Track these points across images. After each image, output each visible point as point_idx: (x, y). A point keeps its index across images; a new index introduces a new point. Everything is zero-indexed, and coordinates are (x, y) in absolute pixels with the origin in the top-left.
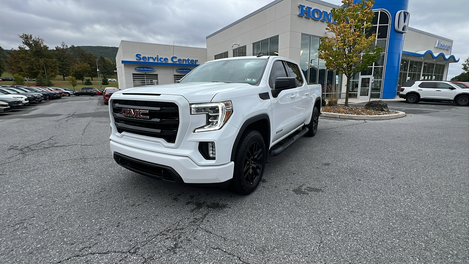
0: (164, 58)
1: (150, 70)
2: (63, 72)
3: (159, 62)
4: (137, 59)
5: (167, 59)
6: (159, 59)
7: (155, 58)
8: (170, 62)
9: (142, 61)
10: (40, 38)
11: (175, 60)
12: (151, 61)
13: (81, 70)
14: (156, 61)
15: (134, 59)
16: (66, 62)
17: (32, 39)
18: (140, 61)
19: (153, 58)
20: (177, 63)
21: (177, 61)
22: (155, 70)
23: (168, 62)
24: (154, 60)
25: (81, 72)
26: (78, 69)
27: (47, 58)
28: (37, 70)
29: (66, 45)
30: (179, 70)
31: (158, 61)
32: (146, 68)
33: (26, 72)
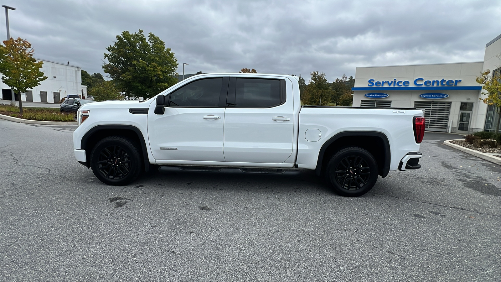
0: (403, 82)
1: (382, 97)
2: (336, 101)
3: (396, 86)
4: (369, 85)
5: (408, 83)
6: (396, 83)
7: (392, 82)
8: (412, 85)
9: (374, 86)
10: (323, 74)
11: (419, 83)
12: (386, 86)
13: (348, 99)
14: (392, 86)
15: (366, 85)
16: (341, 92)
17: (318, 75)
18: (372, 87)
19: (388, 82)
20: (424, 86)
21: (422, 84)
22: (389, 96)
23: (409, 86)
24: (390, 85)
25: (348, 100)
26: (346, 98)
27: (324, 89)
28: (315, 99)
29: (346, 77)
30: (423, 95)
31: (394, 85)
32: (377, 94)
33: (309, 101)
